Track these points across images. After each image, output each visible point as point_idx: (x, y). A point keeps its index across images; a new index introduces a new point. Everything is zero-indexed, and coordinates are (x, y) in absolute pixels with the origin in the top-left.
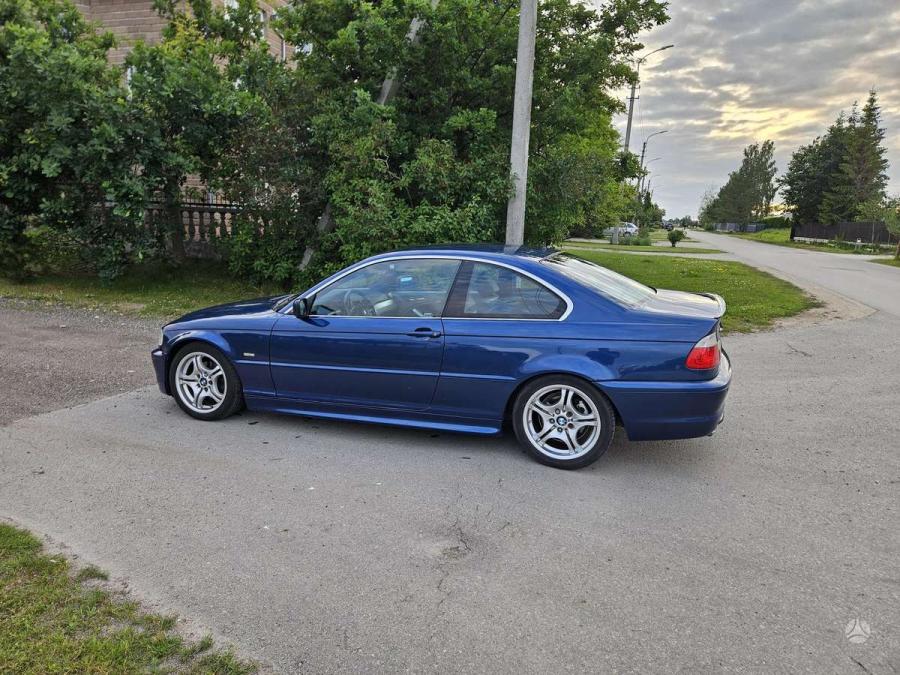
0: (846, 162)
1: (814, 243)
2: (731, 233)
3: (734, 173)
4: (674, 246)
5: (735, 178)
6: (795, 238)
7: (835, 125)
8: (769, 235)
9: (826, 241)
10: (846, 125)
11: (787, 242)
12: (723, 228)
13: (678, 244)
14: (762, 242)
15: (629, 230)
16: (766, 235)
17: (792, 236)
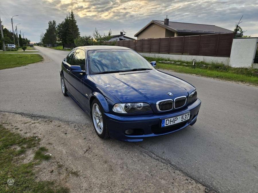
0: (70, 28)
1: (68, 49)
2: (50, 47)
3: (47, 29)
4: (24, 51)
5: (48, 31)
6: (64, 48)
7: (66, 18)
8: (59, 47)
9: (70, 48)
10: (69, 18)
11: (63, 49)
12: (48, 46)
13: (25, 50)
14: (57, 49)
15: (13, 47)
16: (58, 48)
17: (63, 48)
